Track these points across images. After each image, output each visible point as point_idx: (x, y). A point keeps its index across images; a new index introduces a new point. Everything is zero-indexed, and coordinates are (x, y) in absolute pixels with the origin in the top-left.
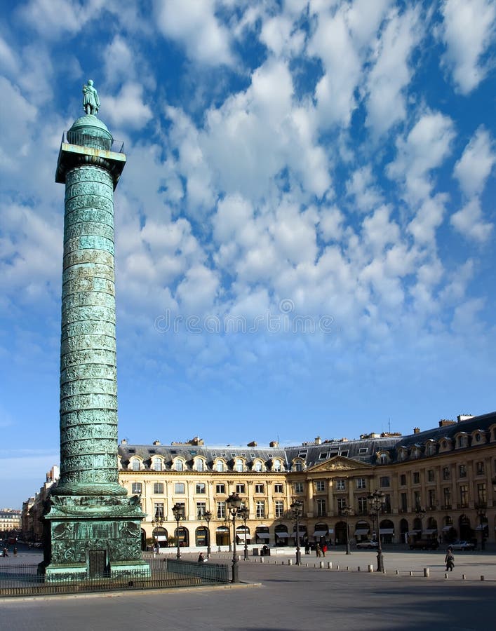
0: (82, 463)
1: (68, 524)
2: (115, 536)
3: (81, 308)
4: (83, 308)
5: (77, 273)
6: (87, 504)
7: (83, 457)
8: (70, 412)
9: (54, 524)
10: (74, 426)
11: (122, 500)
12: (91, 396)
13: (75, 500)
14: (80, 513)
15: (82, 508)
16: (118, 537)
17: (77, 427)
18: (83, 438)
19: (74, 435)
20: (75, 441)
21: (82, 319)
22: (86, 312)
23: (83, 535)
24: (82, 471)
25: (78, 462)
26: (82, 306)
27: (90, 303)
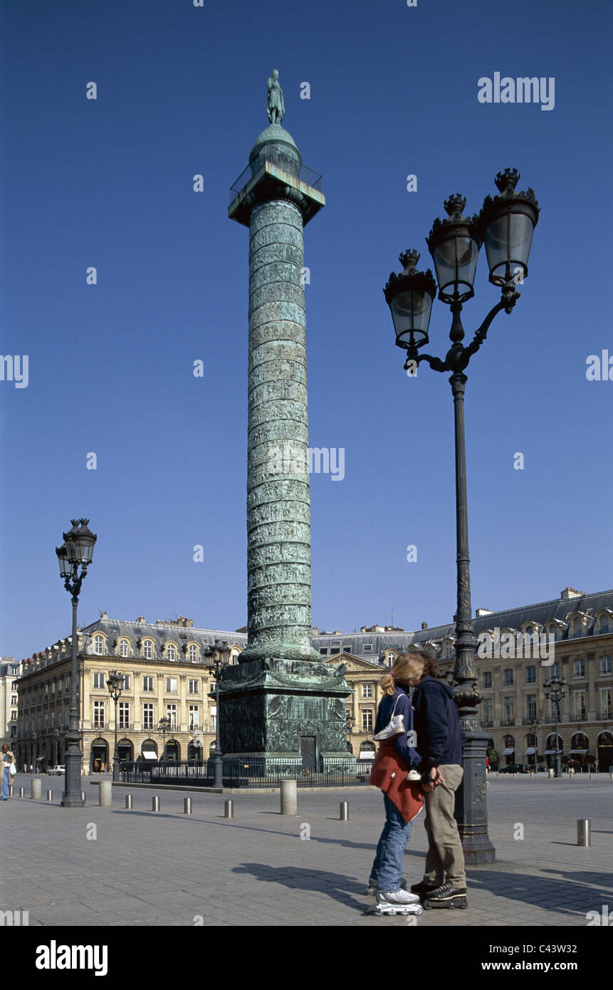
0: (286, 616)
1: (283, 698)
2: (324, 717)
3: (282, 403)
4: (286, 402)
5: (277, 352)
6: (297, 673)
7: (287, 608)
8: (272, 544)
9: (270, 697)
10: (276, 564)
11: (329, 670)
12: (295, 524)
13: (286, 665)
14: (295, 684)
15: (295, 676)
16: (327, 719)
17: (280, 566)
18: (287, 582)
19: (277, 576)
20: (278, 585)
21: (284, 417)
22: (289, 409)
23: (296, 714)
24: (286, 626)
25: (282, 614)
26: (284, 399)
27: (292, 397)
